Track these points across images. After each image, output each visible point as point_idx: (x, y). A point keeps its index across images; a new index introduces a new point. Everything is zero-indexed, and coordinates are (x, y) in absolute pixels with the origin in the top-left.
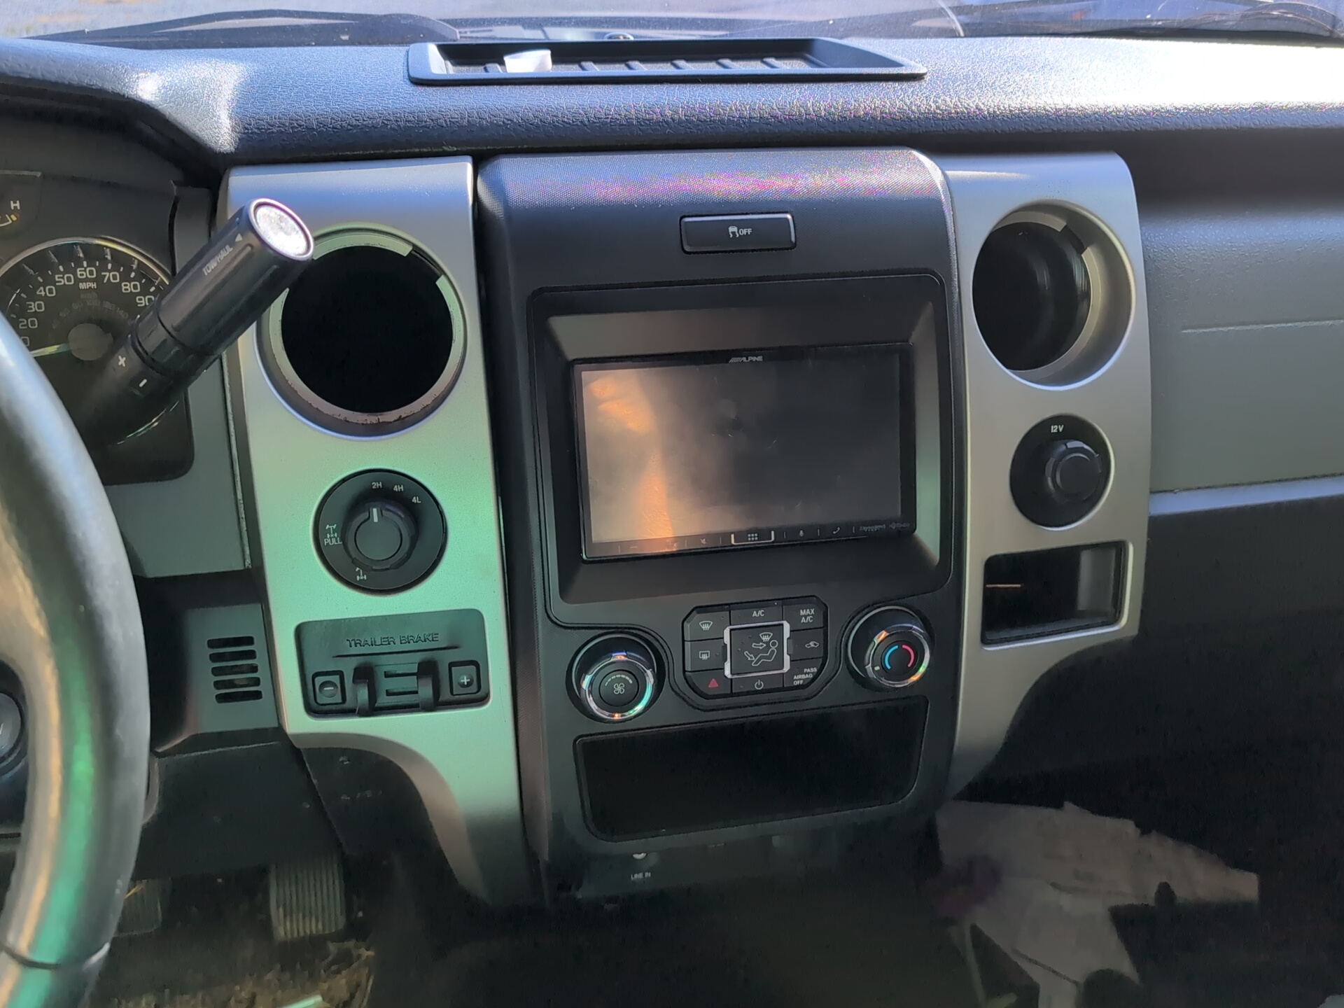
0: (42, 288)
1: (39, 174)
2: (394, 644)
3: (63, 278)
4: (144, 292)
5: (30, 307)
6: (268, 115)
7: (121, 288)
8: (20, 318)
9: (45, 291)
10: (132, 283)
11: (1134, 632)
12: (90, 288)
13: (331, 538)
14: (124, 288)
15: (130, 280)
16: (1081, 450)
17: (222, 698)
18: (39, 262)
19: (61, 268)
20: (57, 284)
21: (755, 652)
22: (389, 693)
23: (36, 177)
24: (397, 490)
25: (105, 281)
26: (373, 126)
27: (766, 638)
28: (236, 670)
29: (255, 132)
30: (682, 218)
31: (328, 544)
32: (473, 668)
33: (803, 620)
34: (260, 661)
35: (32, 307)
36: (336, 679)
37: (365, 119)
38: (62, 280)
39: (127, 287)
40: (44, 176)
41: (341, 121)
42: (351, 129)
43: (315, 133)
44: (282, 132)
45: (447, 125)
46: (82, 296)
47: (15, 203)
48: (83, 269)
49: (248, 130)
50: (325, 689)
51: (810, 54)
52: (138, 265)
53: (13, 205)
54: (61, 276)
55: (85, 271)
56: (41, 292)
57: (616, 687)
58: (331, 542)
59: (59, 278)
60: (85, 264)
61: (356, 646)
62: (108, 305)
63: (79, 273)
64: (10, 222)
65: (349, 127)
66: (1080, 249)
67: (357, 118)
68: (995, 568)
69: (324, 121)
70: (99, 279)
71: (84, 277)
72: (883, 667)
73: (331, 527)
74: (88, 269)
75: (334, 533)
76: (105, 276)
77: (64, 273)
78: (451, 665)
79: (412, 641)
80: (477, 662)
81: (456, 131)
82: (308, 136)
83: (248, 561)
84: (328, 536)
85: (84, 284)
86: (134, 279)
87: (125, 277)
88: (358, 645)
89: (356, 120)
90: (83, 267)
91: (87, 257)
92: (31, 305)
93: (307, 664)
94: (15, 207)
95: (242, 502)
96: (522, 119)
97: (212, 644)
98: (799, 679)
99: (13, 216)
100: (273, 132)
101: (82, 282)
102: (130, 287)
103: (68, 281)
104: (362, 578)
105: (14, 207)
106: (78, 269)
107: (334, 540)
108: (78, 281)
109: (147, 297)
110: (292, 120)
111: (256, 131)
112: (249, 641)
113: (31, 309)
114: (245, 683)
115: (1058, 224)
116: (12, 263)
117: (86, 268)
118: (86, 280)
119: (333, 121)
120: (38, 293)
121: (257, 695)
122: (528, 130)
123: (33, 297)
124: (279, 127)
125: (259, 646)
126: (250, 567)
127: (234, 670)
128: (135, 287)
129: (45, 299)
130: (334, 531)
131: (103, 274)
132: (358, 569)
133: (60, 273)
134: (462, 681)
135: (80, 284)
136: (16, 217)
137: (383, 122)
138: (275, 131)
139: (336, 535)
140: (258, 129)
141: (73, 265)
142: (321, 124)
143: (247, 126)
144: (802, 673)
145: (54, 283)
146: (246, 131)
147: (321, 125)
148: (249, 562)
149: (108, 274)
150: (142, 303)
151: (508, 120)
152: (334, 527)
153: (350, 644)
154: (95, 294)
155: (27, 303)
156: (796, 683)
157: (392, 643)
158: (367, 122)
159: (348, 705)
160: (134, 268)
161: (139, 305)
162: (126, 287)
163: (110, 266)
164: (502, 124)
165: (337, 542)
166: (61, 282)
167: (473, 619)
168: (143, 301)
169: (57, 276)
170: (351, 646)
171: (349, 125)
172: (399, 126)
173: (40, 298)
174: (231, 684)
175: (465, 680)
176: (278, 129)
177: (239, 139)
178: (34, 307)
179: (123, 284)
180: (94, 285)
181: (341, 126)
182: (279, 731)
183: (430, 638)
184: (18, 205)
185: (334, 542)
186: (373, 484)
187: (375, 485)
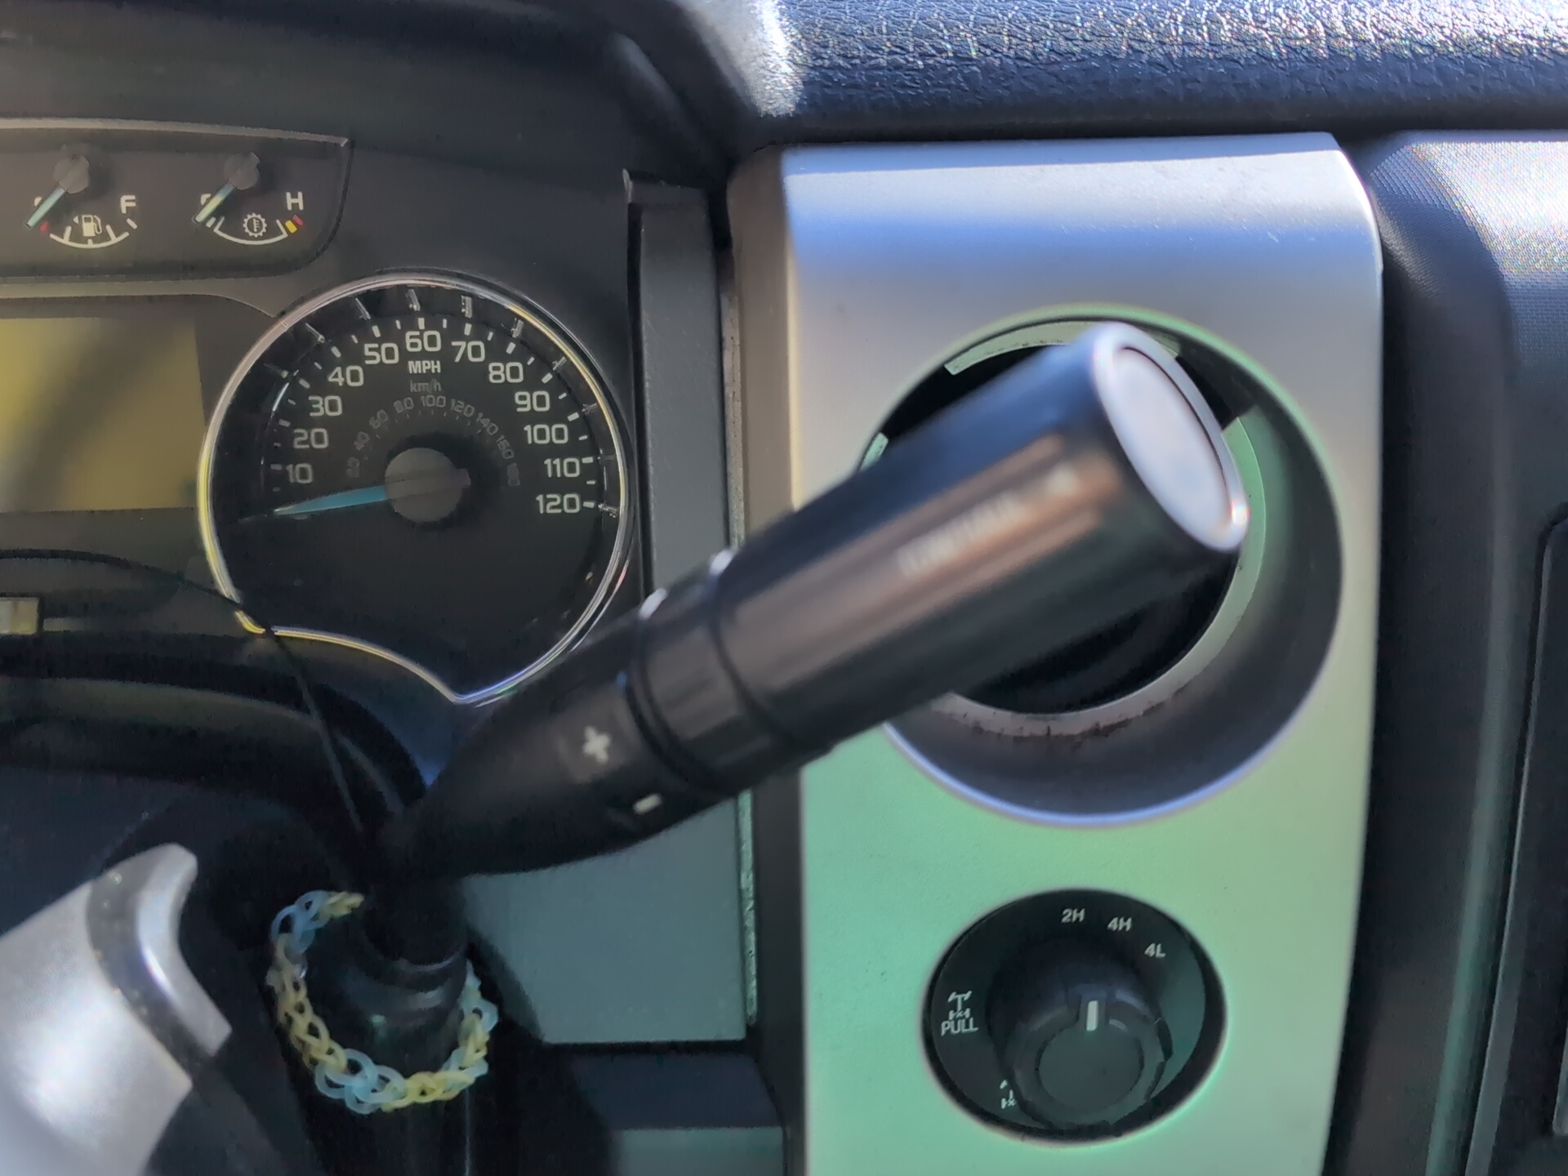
0: (338, 370)
1: (344, 142)
3: (378, 350)
4: (531, 384)
5: (314, 406)
6: (862, 22)
7: (488, 373)
8: (295, 428)
9: (344, 375)
10: (510, 365)
12: (429, 371)
13: (956, 1020)
14: (492, 373)
15: (505, 359)
18: (335, 320)
19: (376, 331)
20: (368, 362)
23: (337, 145)
24: (1115, 928)
25: (458, 359)
26: (1109, 56)
29: (839, 66)
31: (948, 1031)
35: (319, 406)
37: (1088, 37)
38: (377, 354)
39: (500, 373)
40: (352, 144)
41: (1034, 41)
42: (1056, 62)
43: (975, 68)
44: (898, 67)
45: (1280, 54)
46: (413, 388)
47: (294, 196)
48: (418, 333)
49: (823, 58)
52: (524, 332)
53: (290, 201)
54: (376, 346)
55: (421, 337)
56: (337, 377)
58: (956, 1029)
59: (370, 350)
60: (421, 322)
62: (460, 407)
63: (408, 341)
64: (285, 235)
65: (1053, 56)
67: (1068, 35)
69: (992, 40)
70: (446, 355)
71: (419, 349)
73: (960, 997)
74: (427, 334)
75: (964, 1010)
76: (460, 347)
77: (380, 341)
81: (1301, 70)
82: (959, 77)
84: (952, 1015)
85: (418, 363)
86: (512, 358)
87: (496, 353)
89: (1067, 39)
90: (418, 329)
91: (427, 310)
92: (317, 402)
94: (295, 206)
96: (1455, 45)
99: (289, 224)
100: (878, 67)
101: (414, 361)
102: (505, 372)
103: (388, 358)
104: (1011, 1102)
105: (293, 205)
106: (409, 334)
107: (961, 1023)
108: (406, 356)
109: (536, 394)
110: (920, 37)
111: (841, 62)
113: (318, 410)
116: (284, 326)
117: (422, 332)
118: (423, 355)
119: (1014, 41)
120: (331, 379)
122: (1470, 69)
123: (324, 388)
124: (891, 53)
128: (514, 372)
129: (344, 391)
130: (965, 1005)
131: (454, 344)
132: (1004, 1084)
133: (374, 340)
135: (411, 363)
136: (296, 224)
137: (1130, 47)
138: (883, 62)
139: (967, 1012)
140: (845, 57)
141: (399, 327)
142: (987, 46)
143: (817, 49)
145: (359, 358)
146: (820, 62)
147: (988, 52)
149: (463, 344)
150: (525, 406)
151: (1422, 45)
152: (967, 996)
154: (437, 385)
155: (311, 398)
158: (1092, 45)
160: (514, 336)
161: (519, 410)
162: (497, 373)
163: (468, 329)
164: (1410, 55)
165: (967, 1026)
166: (374, 358)
168: (528, 402)
169: (367, 346)
171: (1052, 50)
172: (1168, 55)
173: (333, 389)
176: (889, 58)
177: (804, 83)
178: (322, 406)
179: (491, 366)
180: (435, 366)
181: (1034, 53)
184: (300, 200)
185: (961, 1028)
186: (1065, 912)
187: (1070, 914)
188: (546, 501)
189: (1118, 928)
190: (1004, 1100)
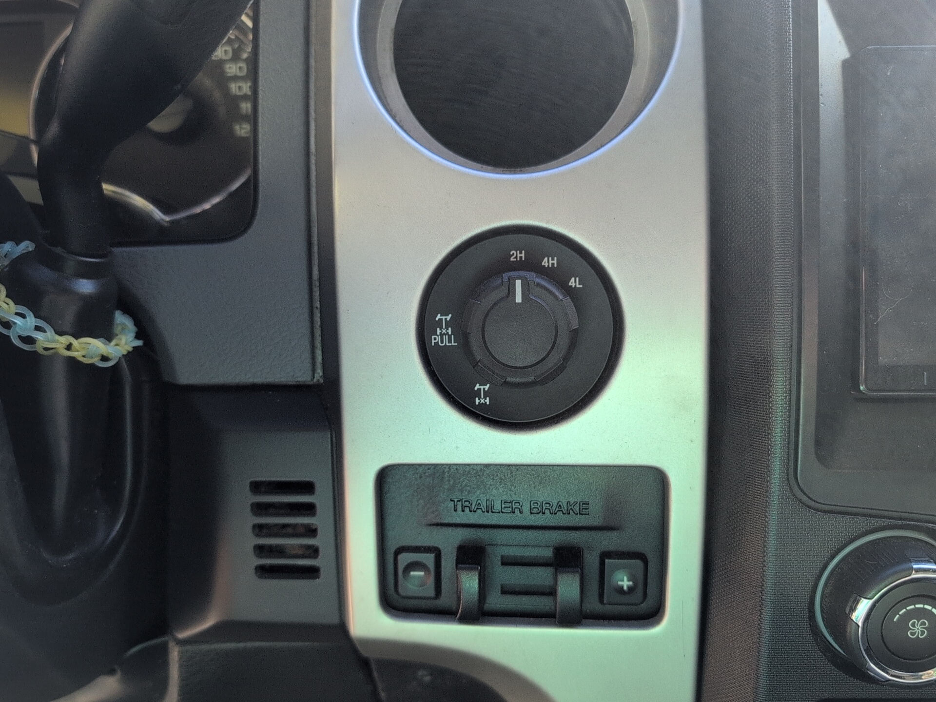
2: (521, 512)
10: (223, 49)
13: (442, 335)
17: (264, 571)
22: (505, 591)
24: (546, 265)
28: (290, 530)
31: (436, 344)
32: (638, 563)
34: (321, 520)
36: (429, 559)
50: (412, 573)
57: (913, 625)
58: (442, 342)
61: (463, 511)
73: (444, 318)
75: (447, 328)
78: (605, 555)
79: (547, 511)
80: (644, 555)
83: (319, 372)
84: (439, 331)
88: (467, 510)
93: (391, 534)
95: (318, 284)
97: (257, 487)
102: (221, 53)
104: (482, 401)
107: (445, 338)
112: (308, 487)
114: (300, 552)
121: (312, 572)
125: (321, 498)
126: (322, 381)
127: (284, 531)
130: (448, 325)
134: (620, 583)
139: (450, 331)
148: (321, 374)
152: (449, 318)
153: (455, 506)
157: (517, 511)
159: (446, 600)
165: (450, 341)
167: (651, 483)
170: (455, 511)
174: (278, 551)
175: (626, 583)
182: (342, 628)
183: (577, 509)
185: (446, 342)
186: (511, 253)
187: (515, 255)
188: (241, 128)
189: (548, 266)
190: (477, 399)
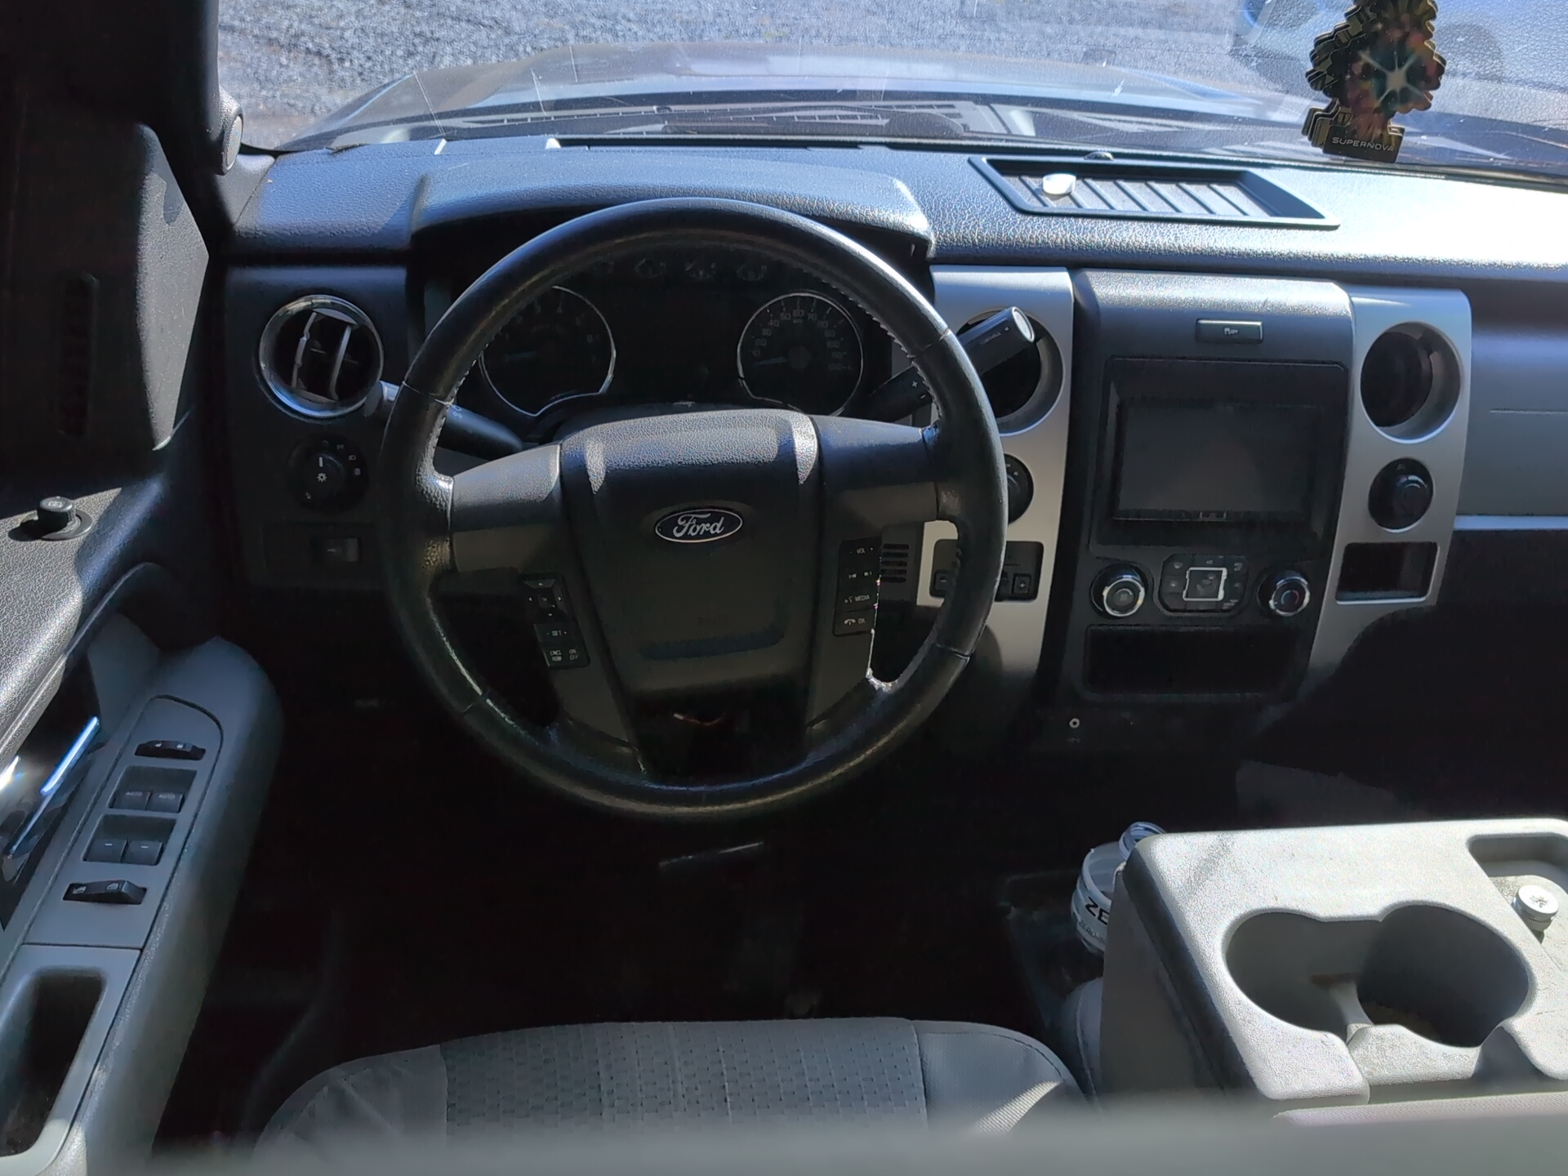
0: (772, 321)
5: (763, 332)
9: (773, 323)
10: (824, 322)
11: (1434, 603)
12: (799, 322)
15: (823, 320)
16: (1417, 482)
17: (884, 580)
19: (784, 309)
20: (781, 319)
21: (1203, 586)
27: (1211, 578)
28: (896, 563)
30: (1198, 320)
32: (1028, 578)
33: (1235, 569)
36: (948, 576)
43: (978, 247)
44: (959, 246)
46: (793, 327)
48: (797, 311)
50: (942, 581)
51: (1241, 181)
52: (832, 310)
54: (784, 314)
56: (771, 323)
57: (1122, 597)
59: (782, 315)
62: (807, 334)
63: (794, 313)
66: (1430, 353)
67: (1001, 239)
68: (1352, 551)
70: (805, 318)
71: (797, 315)
72: (1280, 603)
74: (799, 311)
78: (1016, 575)
80: (1030, 575)
81: (1058, 252)
82: (974, 250)
85: (796, 320)
86: (825, 319)
87: (820, 318)
89: (1000, 241)
90: (797, 309)
96: (1097, 247)
97: (886, 546)
98: (1226, 606)
100: (954, 246)
102: (822, 324)
103: (787, 318)
106: (794, 311)
108: (793, 318)
110: (964, 238)
112: (907, 547)
114: (898, 572)
115: (1417, 336)
119: (987, 240)
120: (769, 323)
121: (903, 580)
124: (957, 242)
127: (894, 563)
128: (825, 324)
131: (808, 314)
133: (783, 312)
134: (1020, 585)
135: (794, 320)
137: (1016, 243)
142: (980, 242)
144: (1230, 602)
145: (779, 318)
154: (800, 327)
155: (762, 329)
156: (1224, 608)
160: (827, 312)
166: (783, 318)
167: (1039, 548)
171: (997, 243)
174: (890, 572)
175: (1023, 585)
177: (936, 249)
178: (765, 332)
179: (818, 322)
180: (801, 321)
182: (914, 603)
